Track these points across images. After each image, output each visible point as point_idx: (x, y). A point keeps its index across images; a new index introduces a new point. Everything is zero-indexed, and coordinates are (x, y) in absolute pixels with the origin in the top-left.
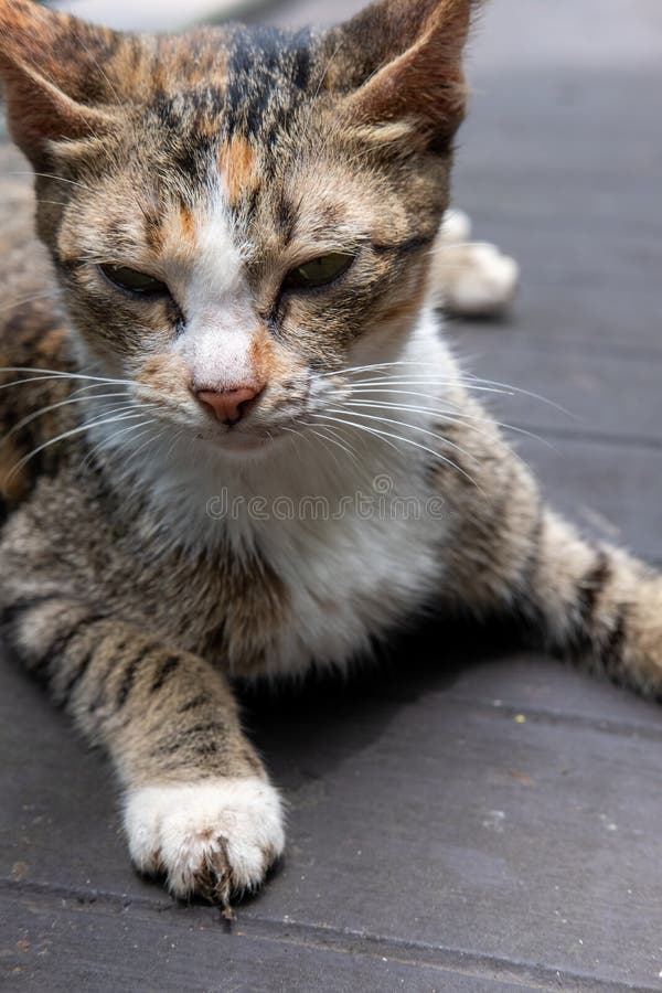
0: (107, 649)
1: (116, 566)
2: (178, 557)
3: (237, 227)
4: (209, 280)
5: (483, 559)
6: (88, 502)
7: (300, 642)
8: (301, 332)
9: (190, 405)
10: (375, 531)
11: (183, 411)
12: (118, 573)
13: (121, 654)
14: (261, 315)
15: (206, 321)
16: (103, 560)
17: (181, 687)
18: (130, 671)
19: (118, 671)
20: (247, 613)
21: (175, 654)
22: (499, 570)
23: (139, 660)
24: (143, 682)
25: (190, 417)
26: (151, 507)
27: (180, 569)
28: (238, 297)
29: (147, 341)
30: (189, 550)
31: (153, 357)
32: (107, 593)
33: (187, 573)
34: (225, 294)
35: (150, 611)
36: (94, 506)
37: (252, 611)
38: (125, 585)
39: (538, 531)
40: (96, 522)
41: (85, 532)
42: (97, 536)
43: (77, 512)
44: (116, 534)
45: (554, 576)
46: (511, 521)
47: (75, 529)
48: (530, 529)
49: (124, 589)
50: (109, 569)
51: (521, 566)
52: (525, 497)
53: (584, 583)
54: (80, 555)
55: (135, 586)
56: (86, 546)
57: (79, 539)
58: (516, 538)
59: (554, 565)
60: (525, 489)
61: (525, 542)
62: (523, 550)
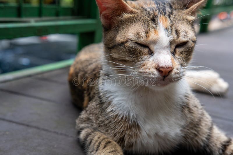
0: (96, 138)
1: (100, 119)
2: (116, 117)
3: (168, 33)
4: (162, 44)
5: (196, 133)
6: (97, 105)
7: (142, 143)
8: (179, 57)
9: (155, 72)
10: (166, 120)
11: (153, 74)
12: (101, 121)
13: (99, 139)
14: (171, 53)
15: (159, 53)
16: (98, 118)
17: (110, 148)
18: (100, 143)
19: (97, 143)
20: (131, 134)
21: (111, 140)
22: (200, 136)
23: (102, 141)
24: (102, 146)
25: (155, 75)
26: (111, 105)
27: (116, 120)
28: (168, 48)
29: (143, 58)
30: (119, 115)
31: (144, 62)
32: (98, 126)
33: (117, 121)
34: (165, 47)
35: (107, 131)
36: (98, 106)
37: (132, 133)
38: (102, 124)
39: (211, 129)
40: (98, 109)
41: (95, 112)
42: (97, 113)
43: (94, 107)
44: (101, 112)
45: (215, 141)
46: (203, 124)
47: (93, 110)
48: (209, 128)
49: (102, 125)
50: (99, 120)
51: (206, 136)
52: (207, 120)
53: (224, 143)
54: (93, 117)
55: (104, 125)
56: (95, 115)
57: (93, 113)
58: (204, 129)
59: (215, 138)
60: (207, 118)
61: (207, 131)
62: (206, 133)
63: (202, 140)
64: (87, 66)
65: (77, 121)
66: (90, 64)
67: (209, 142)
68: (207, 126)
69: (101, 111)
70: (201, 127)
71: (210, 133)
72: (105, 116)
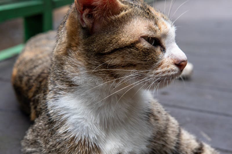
1: (51, 143)
5: (163, 143)
6: (45, 125)
12: (51, 146)
16: (48, 142)
27: (72, 144)
29: (160, 57)
31: (161, 61)
32: (48, 152)
33: (73, 146)
36: (47, 126)
38: (53, 149)
39: (179, 135)
40: (47, 131)
41: (43, 133)
42: (46, 135)
43: (42, 127)
44: (52, 134)
45: (186, 148)
46: (170, 132)
47: (41, 132)
48: (177, 134)
49: (53, 151)
50: (49, 144)
51: (174, 145)
52: (174, 125)
53: (195, 151)
54: (41, 140)
55: (56, 149)
56: (43, 137)
57: (42, 135)
58: (172, 137)
59: (185, 145)
60: (173, 124)
61: (175, 138)
62: (175, 140)
63: (171, 150)
64: (32, 69)
65: (23, 144)
66: (35, 67)
67: (178, 151)
68: (174, 133)
69: (50, 133)
70: (168, 135)
71: (178, 140)
72: (56, 139)
